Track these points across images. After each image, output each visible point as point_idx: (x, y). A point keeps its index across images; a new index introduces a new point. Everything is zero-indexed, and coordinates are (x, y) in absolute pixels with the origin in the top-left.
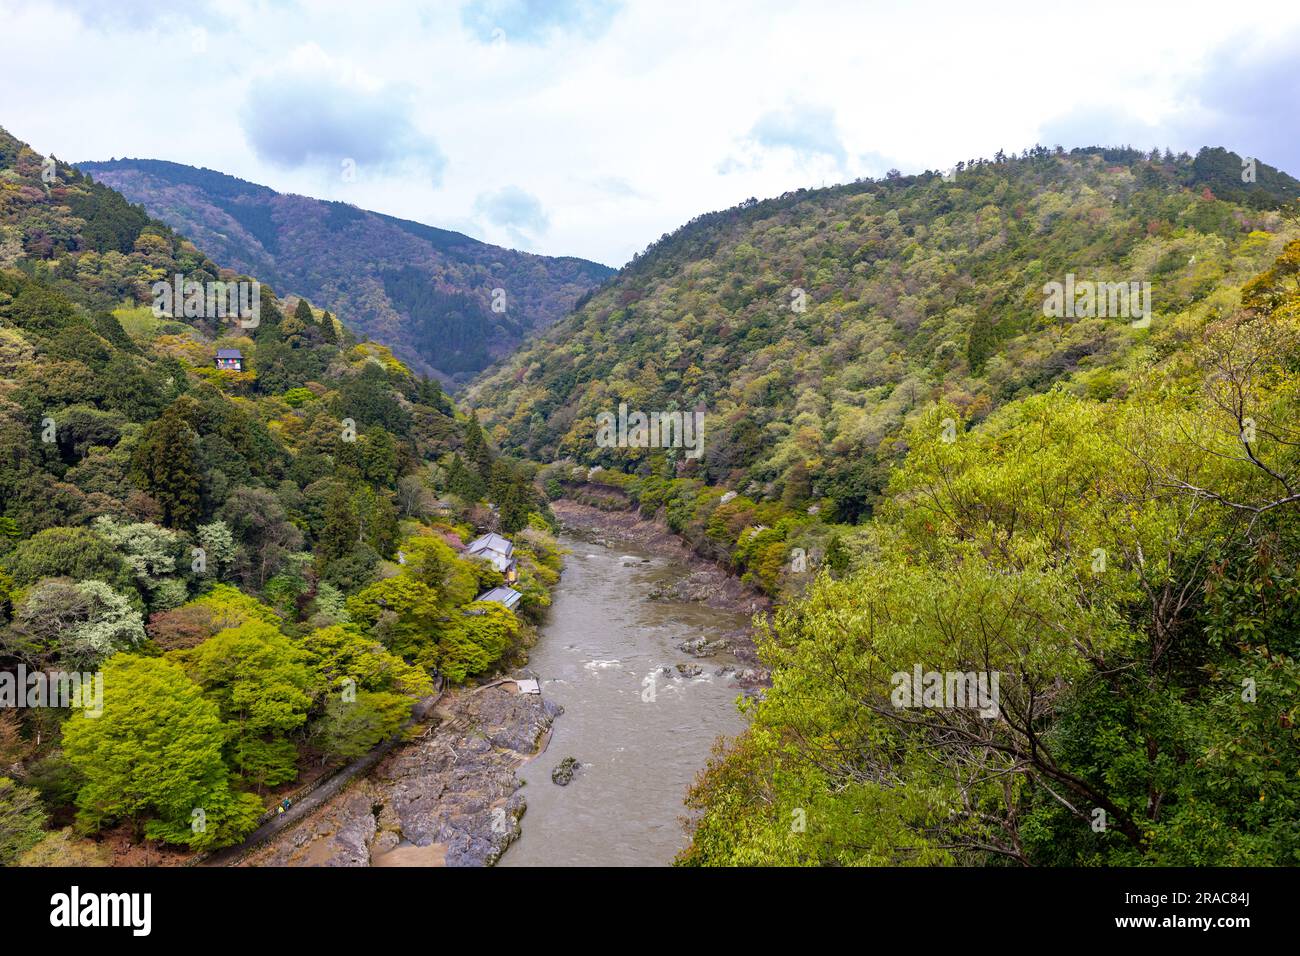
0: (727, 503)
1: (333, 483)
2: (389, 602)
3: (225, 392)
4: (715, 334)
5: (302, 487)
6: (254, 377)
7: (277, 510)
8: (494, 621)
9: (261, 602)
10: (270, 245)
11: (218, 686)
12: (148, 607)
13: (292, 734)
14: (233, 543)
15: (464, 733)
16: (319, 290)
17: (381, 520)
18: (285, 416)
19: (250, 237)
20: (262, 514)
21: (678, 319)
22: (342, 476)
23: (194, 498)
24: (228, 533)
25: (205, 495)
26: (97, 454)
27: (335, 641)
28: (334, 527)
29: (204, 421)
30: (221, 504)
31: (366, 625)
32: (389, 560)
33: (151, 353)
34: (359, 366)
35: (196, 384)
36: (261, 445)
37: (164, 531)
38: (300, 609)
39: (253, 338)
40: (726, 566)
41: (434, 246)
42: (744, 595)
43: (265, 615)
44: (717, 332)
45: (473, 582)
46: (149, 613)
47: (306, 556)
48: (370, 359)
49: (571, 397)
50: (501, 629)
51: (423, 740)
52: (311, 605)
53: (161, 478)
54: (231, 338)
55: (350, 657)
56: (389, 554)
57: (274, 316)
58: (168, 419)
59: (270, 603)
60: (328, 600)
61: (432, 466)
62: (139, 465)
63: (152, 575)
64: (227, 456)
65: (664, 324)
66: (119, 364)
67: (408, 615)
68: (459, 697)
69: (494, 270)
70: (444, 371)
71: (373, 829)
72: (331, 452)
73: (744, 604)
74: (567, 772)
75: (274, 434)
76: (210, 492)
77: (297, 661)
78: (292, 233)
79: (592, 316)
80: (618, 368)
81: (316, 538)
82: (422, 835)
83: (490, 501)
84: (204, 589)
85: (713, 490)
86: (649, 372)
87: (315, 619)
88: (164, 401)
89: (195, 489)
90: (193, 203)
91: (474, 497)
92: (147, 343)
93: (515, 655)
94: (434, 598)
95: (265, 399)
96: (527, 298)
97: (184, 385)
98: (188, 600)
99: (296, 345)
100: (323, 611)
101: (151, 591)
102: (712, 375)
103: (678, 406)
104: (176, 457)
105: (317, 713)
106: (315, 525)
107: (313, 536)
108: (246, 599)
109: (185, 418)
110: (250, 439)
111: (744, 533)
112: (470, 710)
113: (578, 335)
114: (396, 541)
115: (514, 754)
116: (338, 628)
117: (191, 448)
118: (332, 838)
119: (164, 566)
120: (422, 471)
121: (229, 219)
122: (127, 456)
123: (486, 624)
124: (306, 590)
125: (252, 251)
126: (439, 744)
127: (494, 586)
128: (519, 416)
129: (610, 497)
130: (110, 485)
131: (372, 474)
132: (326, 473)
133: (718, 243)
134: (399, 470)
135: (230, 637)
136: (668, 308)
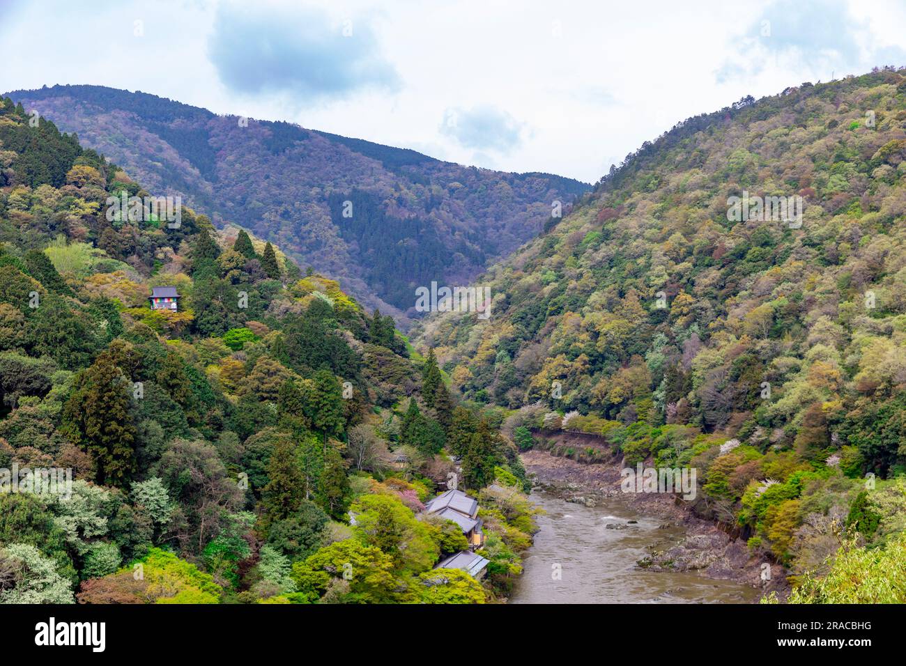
0: (728, 453)
1: (277, 434)
2: (340, 569)
3: (160, 334)
4: (707, 257)
5: (243, 439)
6: (192, 317)
7: (216, 465)
8: (458, 591)
9: (199, 568)
10: (208, 172)
12: (79, 574)
14: (169, 502)
16: (261, 219)
17: (330, 475)
18: (224, 360)
19: (186, 164)
20: (200, 469)
21: (664, 239)
22: (286, 426)
23: (128, 452)
24: (164, 491)
25: (141, 449)
26: (27, 405)
28: (278, 483)
29: (139, 367)
30: (157, 459)
32: (339, 521)
33: (84, 293)
34: (304, 303)
35: (130, 326)
36: (199, 392)
37: (97, 489)
38: (241, 576)
39: (189, 274)
40: (728, 528)
41: (385, 166)
42: (750, 563)
43: (203, 583)
44: (710, 252)
45: (433, 546)
46: (81, 580)
47: (248, 516)
48: (315, 294)
49: (541, 332)
50: (466, 601)
52: (253, 571)
53: (93, 430)
54: (167, 275)
56: (338, 514)
57: (213, 250)
58: (101, 365)
59: (209, 569)
60: (272, 566)
61: (386, 413)
62: (71, 417)
63: (84, 539)
64: (163, 405)
65: (648, 246)
67: (359, 584)
69: (452, 191)
70: (397, 305)
72: (274, 399)
73: (752, 574)
75: (213, 380)
76: (145, 445)
78: (231, 158)
79: (564, 238)
80: (594, 297)
81: (258, 496)
83: (451, 453)
84: (138, 554)
85: (710, 439)
86: (631, 301)
87: (258, 588)
88: (97, 346)
89: (129, 442)
90: (127, 130)
91: (433, 448)
92: (79, 283)
94: (389, 565)
95: (203, 341)
96: (490, 221)
97: (118, 327)
98: (121, 565)
99: (235, 281)
100: (267, 579)
101: (83, 557)
102: (706, 303)
103: (666, 340)
104: (109, 408)
106: (257, 482)
107: (255, 492)
108: (183, 565)
109: (119, 364)
110: (187, 385)
111: (750, 488)
113: (547, 261)
114: (346, 500)
117: (125, 397)
119: (96, 528)
120: (374, 419)
121: (164, 144)
122: (58, 407)
123: (449, 596)
124: (247, 554)
125: (189, 179)
127: (457, 551)
128: (482, 355)
129: (589, 447)
130: (41, 439)
131: (319, 423)
132: (268, 423)
133: (708, 150)
134: (349, 418)
136: (651, 227)
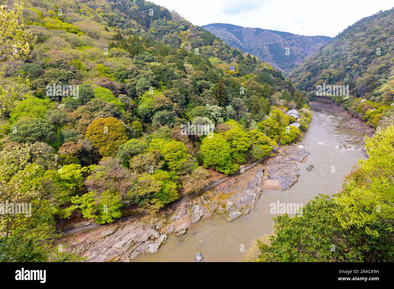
0: (363, 102)
1: (255, 97)
2: (267, 125)
3: (231, 76)
4: (363, 54)
5: (248, 98)
6: (238, 72)
7: (243, 103)
8: (293, 131)
9: (239, 123)
10: (242, 41)
11: (230, 141)
13: (245, 152)
14: (233, 110)
15: (284, 156)
16: (253, 50)
17: (266, 106)
18: (244, 81)
19: (237, 39)
20: (239, 104)
21: (351, 50)
22: (257, 95)
23: (225, 100)
24: (232, 108)
26: (206, 91)
27: (255, 133)
28: (255, 107)
29: (227, 83)
30: (231, 102)
31: (262, 130)
33: (216, 68)
34: (262, 69)
35: (225, 75)
36: (239, 88)
37: (219, 107)
38: (247, 125)
39: (238, 63)
40: (361, 119)
41: (281, 37)
42: (366, 128)
43: (240, 126)
44: (364, 53)
45: (288, 121)
46: (216, 124)
47: (249, 114)
48: (264, 67)
49: (317, 74)
50: (295, 133)
51: (275, 157)
52: (250, 124)
53: (218, 96)
54: (233, 64)
55: (258, 137)
56: (268, 114)
57: (242, 58)
58: (220, 83)
59: (241, 124)
60: (253, 123)
61: (279, 93)
63: (217, 117)
64: (232, 91)
65: (347, 52)
66: (210, 71)
67: (272, 128)
68: (284, 148)
69: (297, 41)
70: (283, 69)
71: (263, 175)
72: (255, 90)
73: (366, 130)
74: (311, 168)
75: (242, 86)
76: (228, 99)
77: (246, 137)
78: (247, 37)
79: (325, 52)
80: (331, 65)
81: (251, 109)
82: (273, 178)
83: (293, 101)
84: (227, 120)
85: (358, 99)
86: (341, 66)
87: (251, 128)
88: (219, 79)
89: (225, 98)
90: (225, 32)
91: (289, 100)
92: (216, 66)
93: (298, 139)
94: (278, 124)
95: (240, 77)
96: (306, 48)
97: (223, 75)
98: (224, 122)
99: (247, 64)
100: (252, 126)
101: (217, 120)
102: (361, 66)
103: (349, 75)
104: (221, 91)
105: (250, 149)
106: (251, 107)
107: (250, 109)
108: (236, 123)
109: (223, 82)
110: (237, 87)
111: (368, 110)
112: (286, 151)
113: (320, 57)
114: (269, 111)
115: (297, 162)
116: (256, 130)
117: (224, 89)
118: (253, 175)
119: (219, 115)
120: (276, 94)
121: (233, 35)
122: (212, 91)
123: (291, 131)
124: (248, 121)
125: (238, 42)
126: (278, 158)
127: (293, 122)
128: (302, 79)
129: (327, 100)
130: (208, 97)
131: (264, 95)
132: (253, 95)
133: (367, 26)
134: (271, 94)
135: (232, 131)
136: (348, 47)
